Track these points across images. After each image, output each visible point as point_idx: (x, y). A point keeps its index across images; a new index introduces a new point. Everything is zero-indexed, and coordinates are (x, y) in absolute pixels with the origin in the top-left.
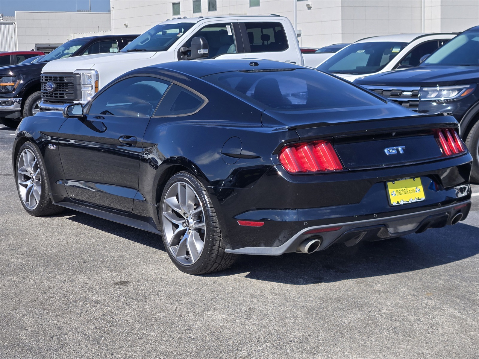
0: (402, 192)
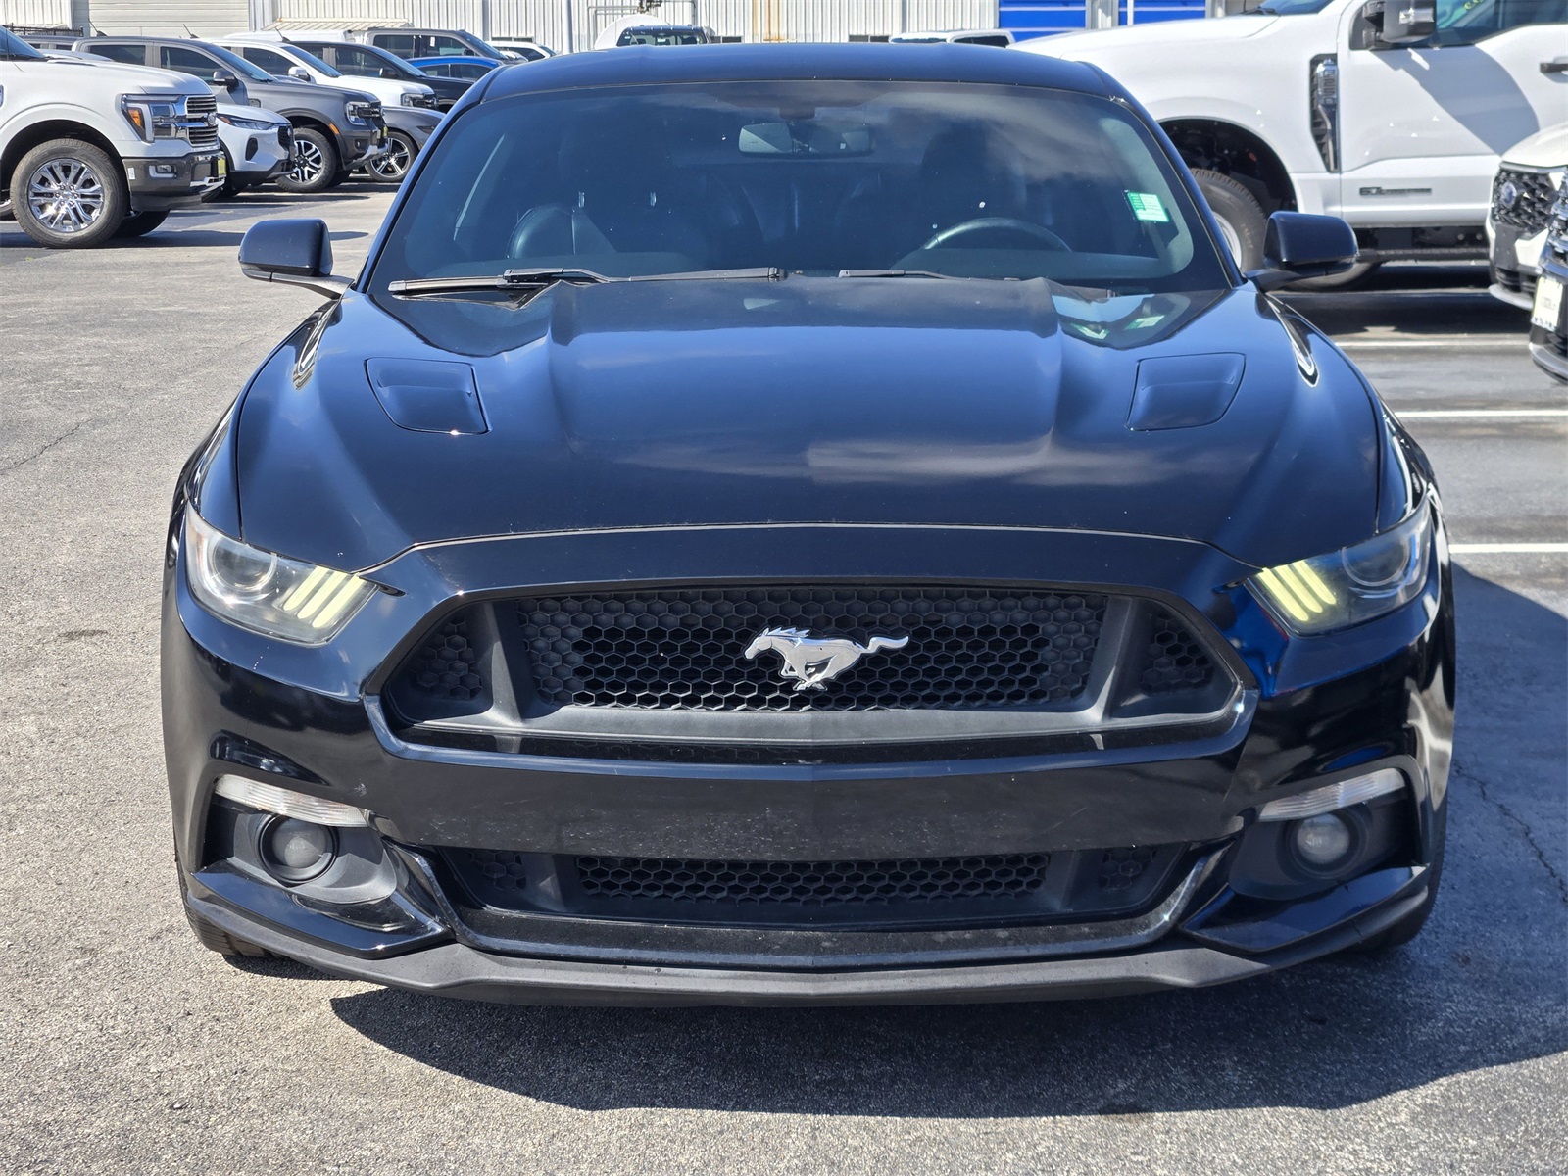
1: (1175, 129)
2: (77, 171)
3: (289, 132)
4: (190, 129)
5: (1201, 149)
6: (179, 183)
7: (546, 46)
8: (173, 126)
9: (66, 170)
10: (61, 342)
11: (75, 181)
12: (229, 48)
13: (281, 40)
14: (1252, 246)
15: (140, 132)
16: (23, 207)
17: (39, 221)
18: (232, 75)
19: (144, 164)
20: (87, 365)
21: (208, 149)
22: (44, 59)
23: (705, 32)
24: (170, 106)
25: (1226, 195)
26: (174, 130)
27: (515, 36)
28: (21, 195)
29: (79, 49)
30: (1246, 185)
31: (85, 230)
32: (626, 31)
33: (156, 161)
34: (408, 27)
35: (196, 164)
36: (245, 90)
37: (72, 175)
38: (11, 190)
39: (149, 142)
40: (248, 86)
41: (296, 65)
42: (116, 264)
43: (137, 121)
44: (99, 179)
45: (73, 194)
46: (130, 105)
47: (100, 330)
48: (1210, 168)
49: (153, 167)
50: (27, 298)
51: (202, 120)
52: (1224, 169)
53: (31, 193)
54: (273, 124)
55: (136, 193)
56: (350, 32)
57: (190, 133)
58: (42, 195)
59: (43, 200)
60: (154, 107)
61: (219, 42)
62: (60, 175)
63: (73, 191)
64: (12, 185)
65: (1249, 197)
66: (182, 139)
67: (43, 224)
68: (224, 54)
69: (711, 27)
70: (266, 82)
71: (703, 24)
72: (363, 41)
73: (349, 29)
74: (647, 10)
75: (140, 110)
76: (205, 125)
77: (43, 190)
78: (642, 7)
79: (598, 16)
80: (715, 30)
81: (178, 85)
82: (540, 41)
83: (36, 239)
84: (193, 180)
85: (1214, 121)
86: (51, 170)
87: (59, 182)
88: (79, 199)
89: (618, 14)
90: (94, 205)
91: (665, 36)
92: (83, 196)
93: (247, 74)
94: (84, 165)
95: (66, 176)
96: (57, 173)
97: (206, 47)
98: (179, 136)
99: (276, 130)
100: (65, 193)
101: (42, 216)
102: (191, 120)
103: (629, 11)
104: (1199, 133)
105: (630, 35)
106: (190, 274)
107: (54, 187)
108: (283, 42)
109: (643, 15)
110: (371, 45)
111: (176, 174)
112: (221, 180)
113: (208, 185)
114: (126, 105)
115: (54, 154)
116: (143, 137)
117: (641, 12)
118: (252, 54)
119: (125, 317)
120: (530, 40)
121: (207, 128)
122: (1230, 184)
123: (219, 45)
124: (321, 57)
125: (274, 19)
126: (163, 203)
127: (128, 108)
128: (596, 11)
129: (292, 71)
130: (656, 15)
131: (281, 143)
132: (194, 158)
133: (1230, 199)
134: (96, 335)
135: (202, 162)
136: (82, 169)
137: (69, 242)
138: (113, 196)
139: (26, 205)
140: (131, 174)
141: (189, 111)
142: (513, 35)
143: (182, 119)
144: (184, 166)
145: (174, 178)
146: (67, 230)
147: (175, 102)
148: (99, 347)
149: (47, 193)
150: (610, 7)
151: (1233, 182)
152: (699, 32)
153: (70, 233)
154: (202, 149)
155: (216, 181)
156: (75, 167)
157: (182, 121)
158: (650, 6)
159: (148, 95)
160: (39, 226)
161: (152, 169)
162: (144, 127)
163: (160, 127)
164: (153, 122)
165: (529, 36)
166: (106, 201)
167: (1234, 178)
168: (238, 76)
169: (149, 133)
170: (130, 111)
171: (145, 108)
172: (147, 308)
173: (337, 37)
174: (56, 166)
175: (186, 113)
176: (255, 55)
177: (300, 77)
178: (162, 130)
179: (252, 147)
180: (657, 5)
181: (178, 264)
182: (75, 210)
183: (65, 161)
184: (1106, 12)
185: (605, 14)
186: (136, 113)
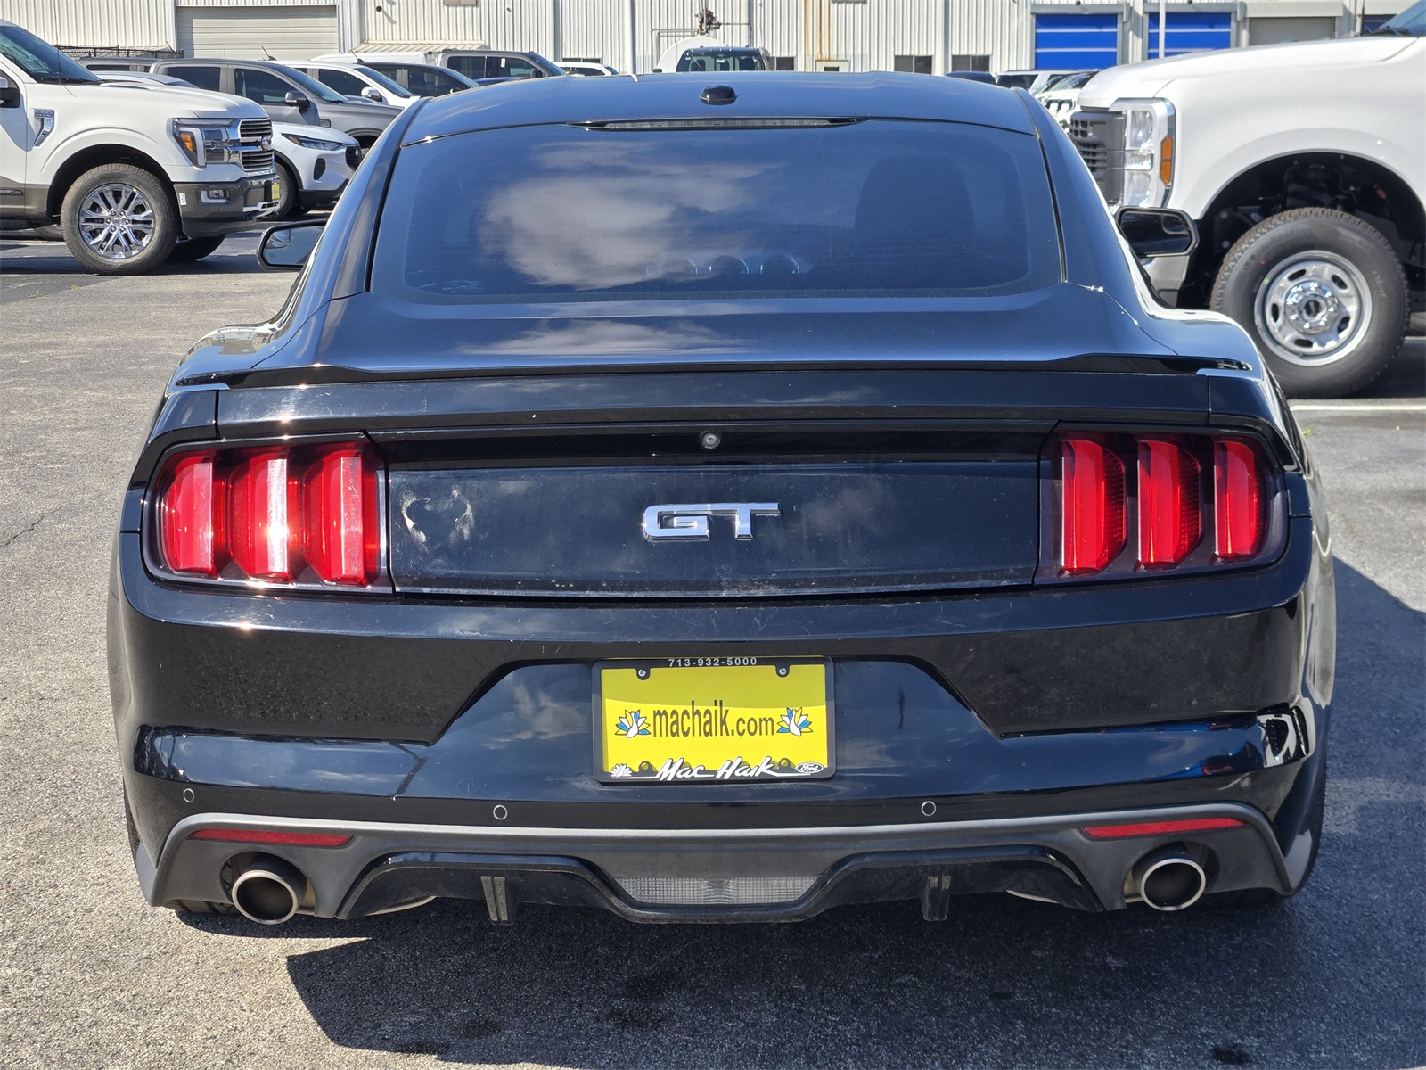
0: (687, 723)
1: (1296, 163)
2: (129, 196)
3: (357, 152)
4: (243, 153)
5: (1324, 186)
6: (231, 208)
7: (613, 67)
8: (226, 151)
9: (117, 195)
10: (63, 396)
11: (126, 207)
12: (304, 70)
13: (357, 61)
14: (1384, 295)
15: (192, 157)
16: (73, 232)
17: (90, 247)
18: (303, 95)
19: (195, 189)
20: (79, 429)
21: (263, 173)
22: (97, 82)
23: (762, 52)
24: (223, 130)
25: (1357, 238)
26: (226, 154)
27: (585, 57)
28: (71, 221)
29: (156, 71)
30: (1378, 227)
31: (136, 256)
32: (686, 52)
33: (209, 186)
34: (485, 48)
35: (249, 189)
36: (316, 110)
37: (123, 200)
38: (62, 215)
39: (200, 167)
40: (320, 106)
41: (369, 86)
42: (160, 294)
43: (189, 145)
44: (150, 204)
45: (124, 220)
46: (182, 129)
47: (109, 382)
48: (1333, 206)
49: (205, 192)
50: (51, 337)
51: (256, 144)
52: (1349, 208)
53: (82, 219)
54: (340, 144)
55: (188, 219)
56: (430, 53)
57: (243, 158)
58: (93, 220)
59: (93, 226)
60: (206, 132)
61: (293, 64)
62: (111, 200)
63: (124, 217)
64: (62, 211)
65: (1381, 240)
66: (234, 163)
67: (94, 250)
68: (299, 75)
69: (766, 48)
70: (336, 102)
71: (758, 45)
72: (439, 62)
73: (430, 50)
74: (707, 32)
75: (191, 134)
76: (259, 149)
77: (94, 216)
78: (702, 30)
79: (661, 38)
80: (770, 51)
81: (232, 108)
82: (607, 62)
83: (87, 265)
84: (246, 205)
85: (1340, 154)
86: (102, 195)
87: (109, 207)
88: (130, 225)
89: (680, 36)
90: (145, 231)
91: (724, 57)
92: (134, 222)
93: (319, 94)
94: (135, 190)
95: (117, 202)
96: (108, 199)
97: (279, 69)
98: (230, 161)
99: (343, 150)
100: (116, 218)
101: (92, 242)
102: (244, 144)
103: (689, 34)
104: (1322, 167)
105: (690, 56)
106: (232, 307)
107: (105, 213)
108: (358, 63)
109: (703, 37)
110: (444, 67)
111: (228, 199)
112: (275, 204)
113: (261, 210)
114: (177, 129)
115: (106, 179)
116: (194, 162)
117: (702, 34)
118: (326, 76)
119: (143, 363)
120: (597, 61)
121: (261, 152)
122: (1360, 226)
123: (292, 67)
124: (394, 78)
125: (362, 41)
126: (216, 229)
127: (181, 132)
128: (659, 34)
129: (365, 91)
130: (715, 37)
131: (348, 163)
132: (246, 184)
133: (1360, 242)
134: (104, 388)
135: (256, 187)
136: (133, 194)
137: (119, 268)
138: (165, 222)
139: (76, 231)
140: (182, 200)
141: (242, 136)
142: (583, 56)
143: (235, 143)
144: (237, 191)
145: (225, 203)
146: (116, 256)
147: (228, 126)
148: (102, 405)
149: (98, 219)
150: (672, 29)
151: (1364, 223)
152: (756, 53)
153: (120, 259)
154: (257, 174)
155: (270, 206)
156: (127, 192)
157: (234, 146)
158: (709, 29)
159: (199, 119)
160: (89, 252)
161: (203, 195)
162: (196, 151)
163: (212, 152)
164: (205, 147)
165: (597, 57)
166: (157, 226)
167: (1366, 220)
168: (310, 97)
169: (201, 158)
170: (182, 136)
171: (196, 132)
172: (170, 352)
173: (417, 59)
174: (107, 191)
175: (240, 137)
176: (328, 76)
177: (372, 97)
178: (214, 154)
179: (320, 166)
180: (716, 28)
181: (223, 294)
182: (126, 236)
183: (116, 187)
184: (1136, 33)
185: (668, 36)
186: (189, 137)
